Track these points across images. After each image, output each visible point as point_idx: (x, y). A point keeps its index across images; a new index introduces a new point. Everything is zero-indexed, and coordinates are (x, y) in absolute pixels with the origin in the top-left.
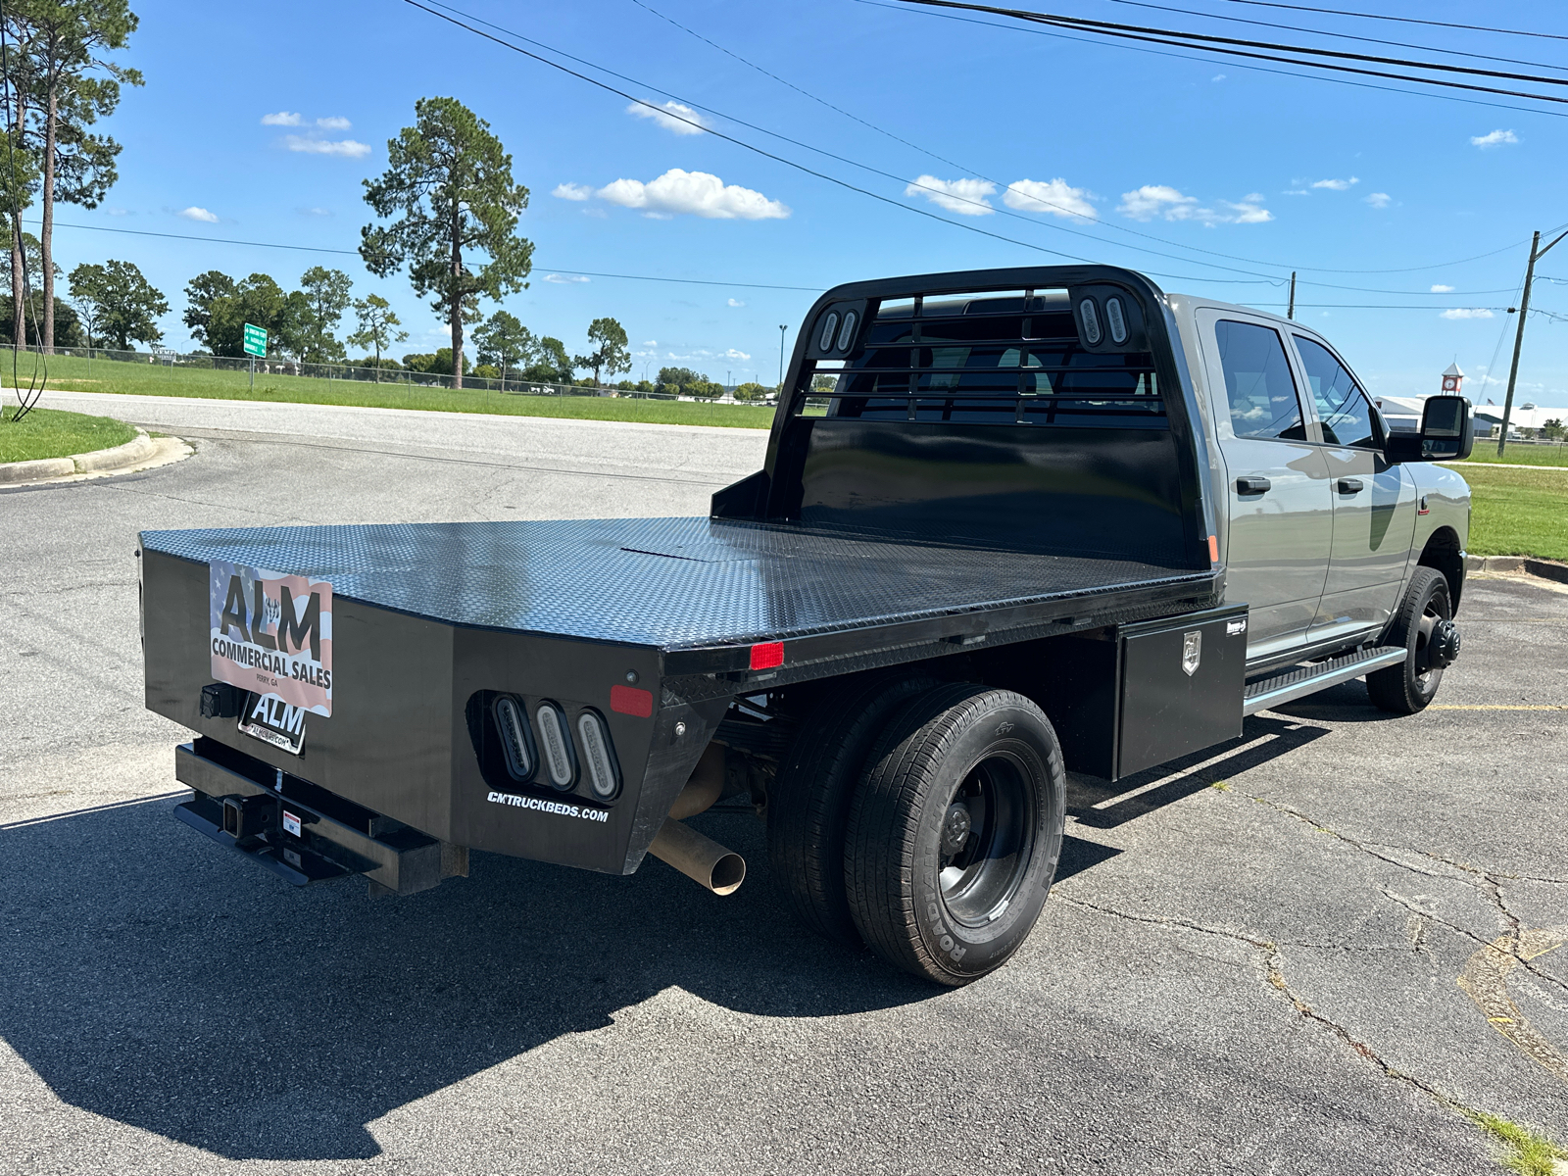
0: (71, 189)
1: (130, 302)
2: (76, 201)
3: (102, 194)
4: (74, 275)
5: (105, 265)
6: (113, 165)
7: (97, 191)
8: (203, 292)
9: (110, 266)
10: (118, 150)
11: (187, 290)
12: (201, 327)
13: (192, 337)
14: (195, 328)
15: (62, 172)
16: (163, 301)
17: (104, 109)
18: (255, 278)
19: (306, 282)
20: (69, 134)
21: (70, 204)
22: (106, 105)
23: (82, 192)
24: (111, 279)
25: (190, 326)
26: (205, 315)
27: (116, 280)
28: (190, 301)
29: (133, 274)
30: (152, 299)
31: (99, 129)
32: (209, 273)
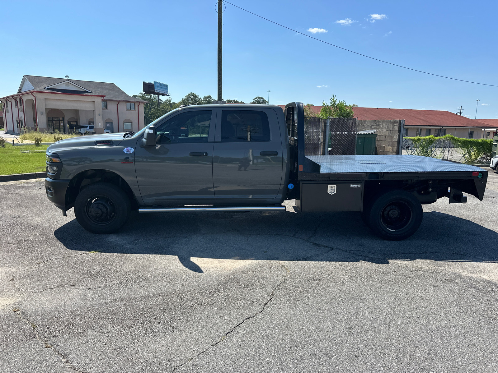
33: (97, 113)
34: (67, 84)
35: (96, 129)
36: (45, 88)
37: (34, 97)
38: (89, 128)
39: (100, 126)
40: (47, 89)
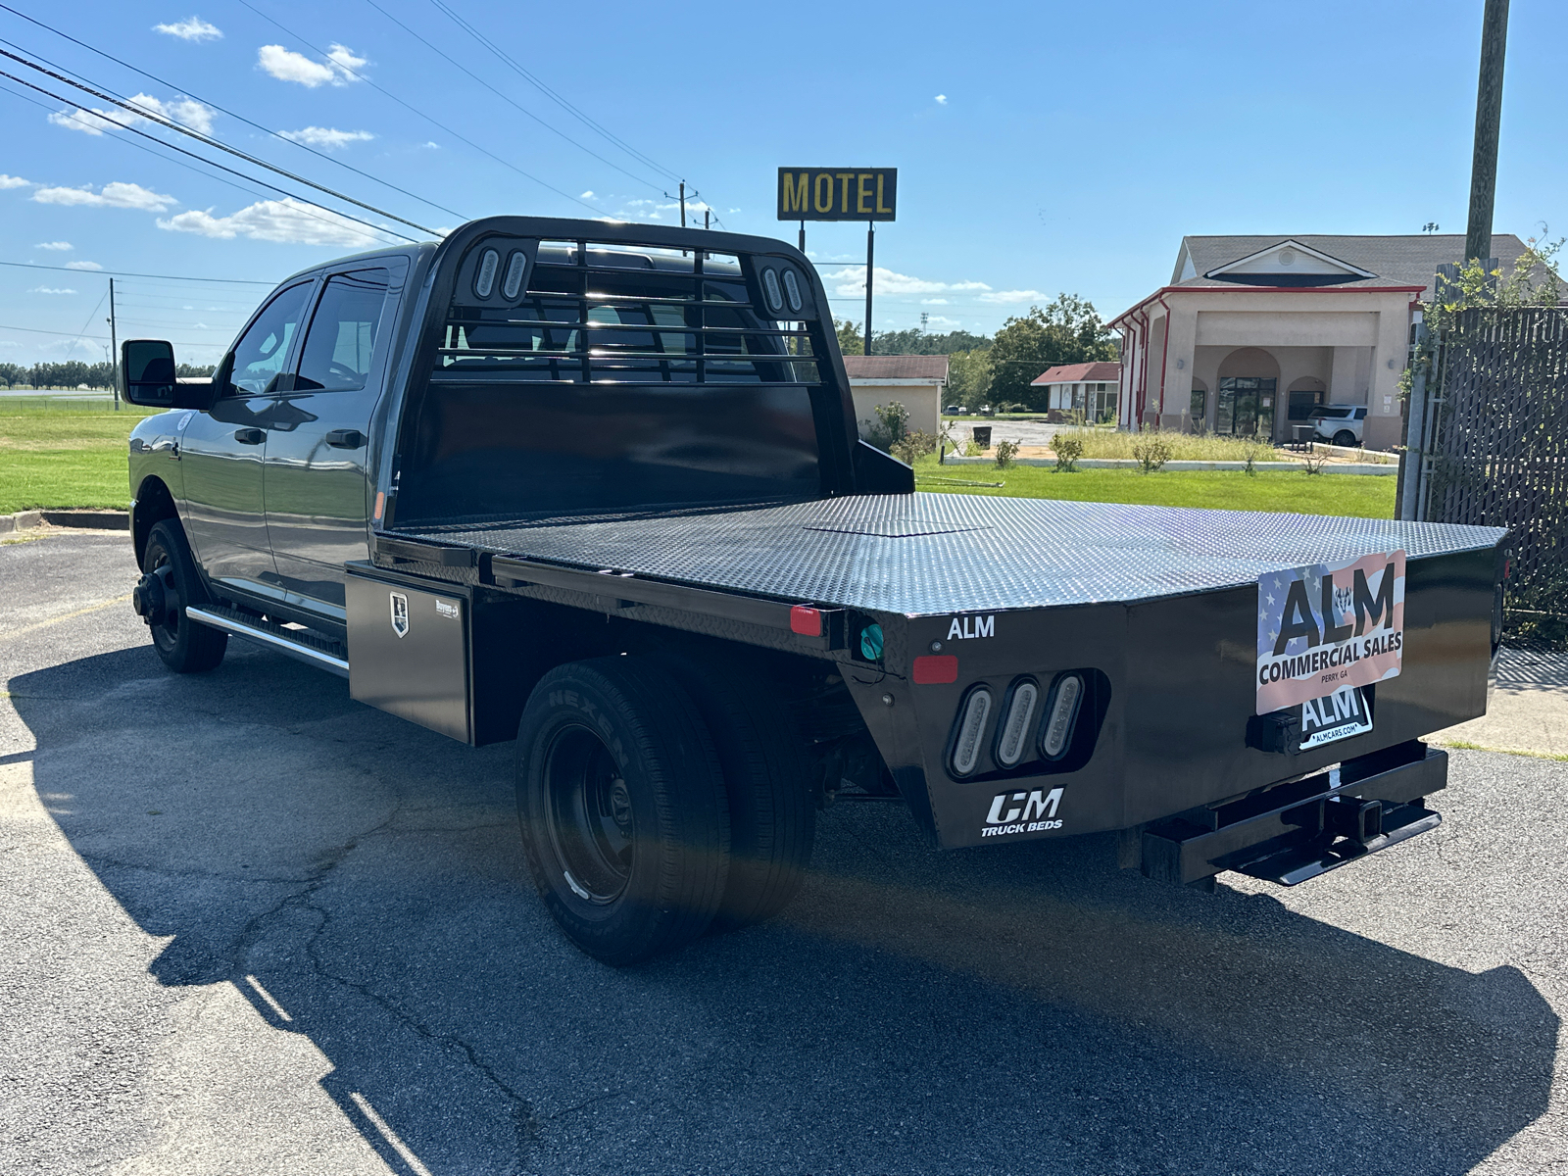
33: (1382, 356)
34: (1286, 256)
35: (1370, 418)
36: (1206, 276)
37: (1167, 308)
38: (1355, 418)
39: (1387, 409)
40: (1212, 278)
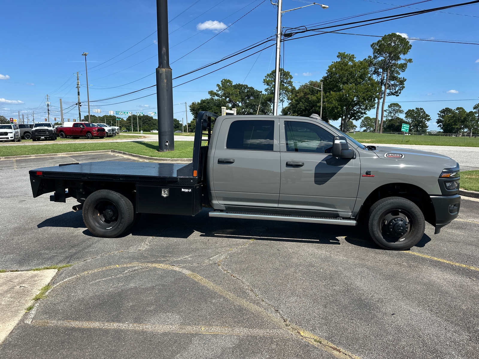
0: (393, 92)
1: (420, 118)
2: (394, 95)
3: (400, 92)
4: (407, 113)
5: (415, 109)
6: (404, 84)
7: (399, 91)
8: (443, 114)
9: (416, 109)
10: (406, 80)
11: (438, 114)
12: (441, 124)
13: (438, 127)
14: (439, 124)
15: (391, 88)
16: (429, 117)
17: (403, 70)
18: (458, 109)
19: (474, 108)
20: (393, 78)
21: (393, 96)
22: (404, 69)
23: (396, 92)
24: (416, 113)
25: (438, 124)
26: (442, 120)
27: (417, 113)
28: (439, 117)
29: (422, 111)
30: (427, 117)
31: (402, 75)
32: (445, 108)
